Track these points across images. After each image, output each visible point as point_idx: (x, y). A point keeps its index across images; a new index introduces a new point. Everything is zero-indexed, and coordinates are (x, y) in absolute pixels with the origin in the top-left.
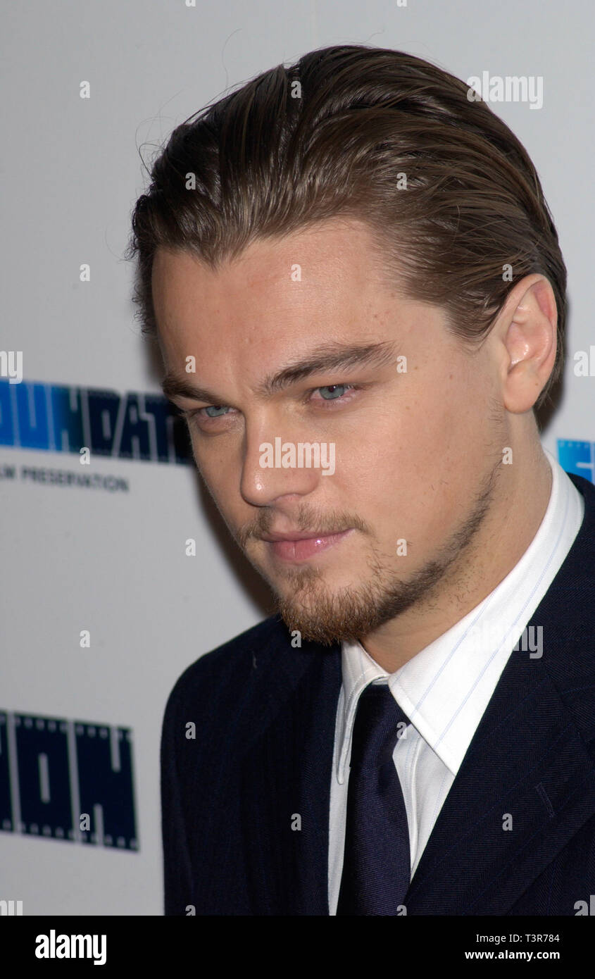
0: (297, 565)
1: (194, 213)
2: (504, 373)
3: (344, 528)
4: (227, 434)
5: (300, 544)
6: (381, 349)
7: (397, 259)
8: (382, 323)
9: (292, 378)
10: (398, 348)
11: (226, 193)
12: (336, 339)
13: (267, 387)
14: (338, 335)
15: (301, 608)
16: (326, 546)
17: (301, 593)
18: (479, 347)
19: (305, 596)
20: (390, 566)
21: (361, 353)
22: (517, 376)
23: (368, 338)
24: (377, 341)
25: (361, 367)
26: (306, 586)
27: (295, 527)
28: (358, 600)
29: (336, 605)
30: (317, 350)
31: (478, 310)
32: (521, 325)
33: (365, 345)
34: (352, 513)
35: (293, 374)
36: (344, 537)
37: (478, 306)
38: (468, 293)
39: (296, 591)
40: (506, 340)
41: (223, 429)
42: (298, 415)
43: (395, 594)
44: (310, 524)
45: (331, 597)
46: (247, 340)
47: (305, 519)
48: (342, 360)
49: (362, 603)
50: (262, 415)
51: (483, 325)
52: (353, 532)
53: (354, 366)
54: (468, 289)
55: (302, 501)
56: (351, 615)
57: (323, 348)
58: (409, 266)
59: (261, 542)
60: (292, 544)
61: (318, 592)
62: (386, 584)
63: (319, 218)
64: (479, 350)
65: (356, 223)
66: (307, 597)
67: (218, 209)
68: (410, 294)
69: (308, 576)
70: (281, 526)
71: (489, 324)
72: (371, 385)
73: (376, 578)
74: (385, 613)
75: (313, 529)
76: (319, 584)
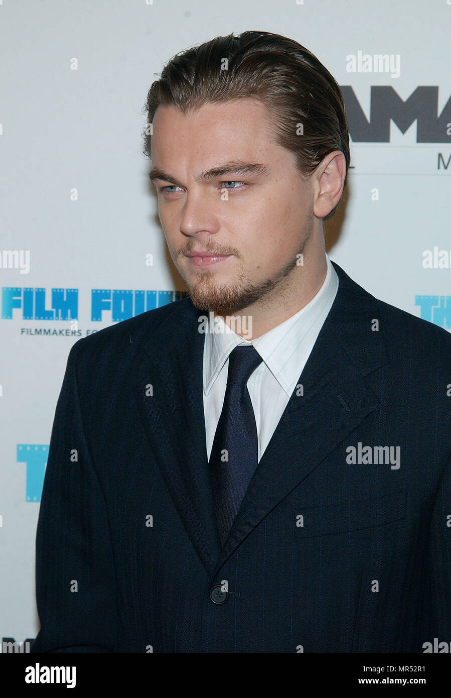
0: (202, 269)
1: (180, 88)
2: (316, 196)
3: (228, 254)
4: (177, 201)
5: (205, 259)
6: (261, 167)
7: (275, 125)
8: (263, 155)
9: (215, 174)
10: (269, 168)
11: (197, 80)
12: (239, 158)
13: (201, 177)
14: (240, 156)
15: (201, 292)
16: (217, 261)
17: (202, 284)
18: (308, 178)
19: (203, 285)
20: (248, 276)
21: (252, 167)
22: (322, 199)
23: (255, 160)
24: (260, 163)
25: (250, 174)
26: (205, 280)
27: (204, 249)
28: (230, 291)
29: (218, 292)
30: (229, 162)
31: (309, 160)
32: (328, 174)
33: (253, 164)
34: (234, 246)
35: (215, 173)
36: (227, 259)
37: (309, 158)
38: (306, 150)
39: (200, 283)
40: (320, 179)
41: (176, 198)
42: (214, 194)
43: (248, 291)
44: (211, 248)
45: (216, 287)
46: (196, 152)
47: (210, 246)
48: (241, 169)
49: (232, 293)
50: (196, 191)
51: (311, 169)
52: (232, 256)
53: (247, 173)
54: (306, 148)
55: (210, 236)
56: (225, 298)
57: (233, 162)
58: (282, 129)
59: (185, 257)
60: (201, 258)
61: (210, 284)
62: (244, 285)
63: (240, 97)
64: (307, 180)
65: (258, 103)
66: (205, 286)
67: (192, 88)
68: (278, 143)
69: (206, 275)
70: (197, 248)
71: (314, 169)
72: (253, 184)
73: (240, 281)
74: (242, 300)
75: (213, 251)
76: (211, 280)
